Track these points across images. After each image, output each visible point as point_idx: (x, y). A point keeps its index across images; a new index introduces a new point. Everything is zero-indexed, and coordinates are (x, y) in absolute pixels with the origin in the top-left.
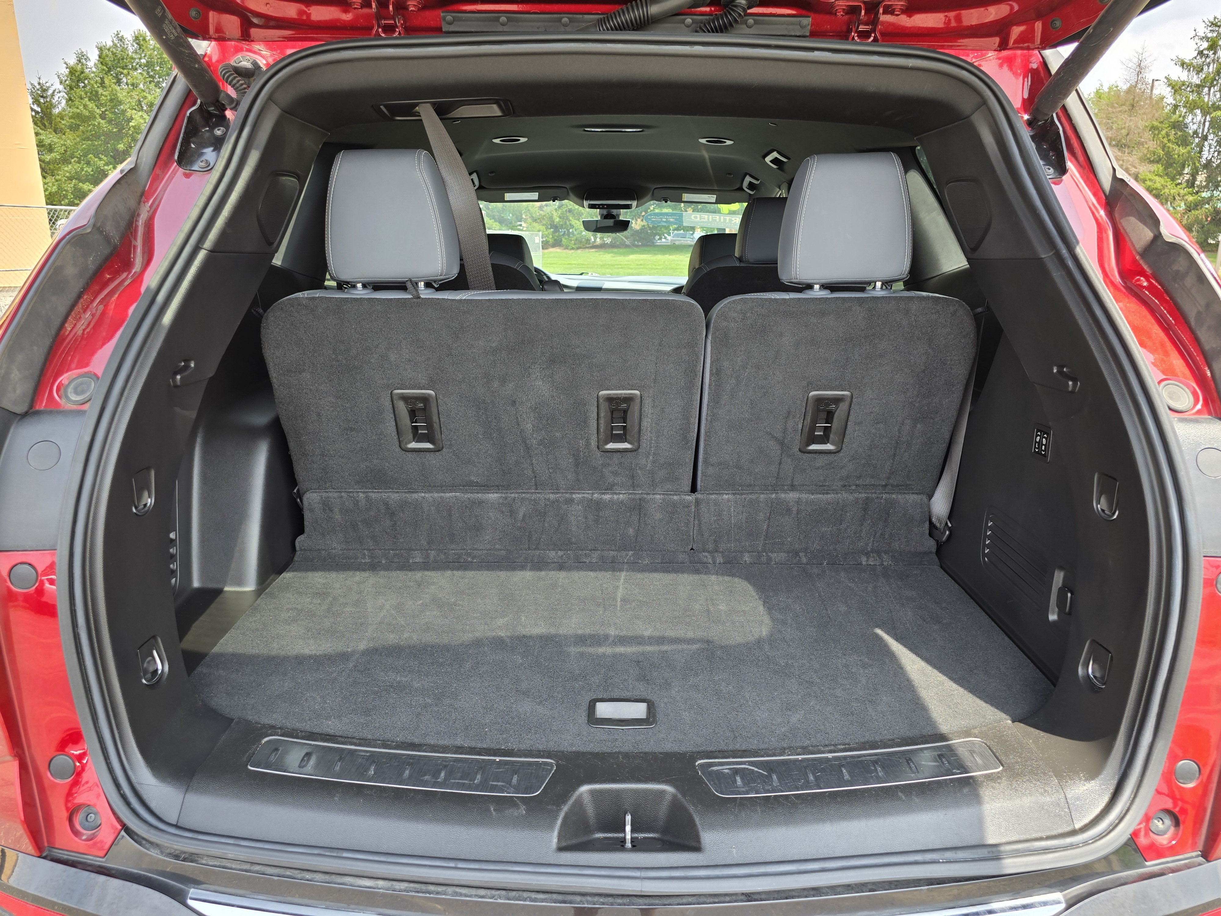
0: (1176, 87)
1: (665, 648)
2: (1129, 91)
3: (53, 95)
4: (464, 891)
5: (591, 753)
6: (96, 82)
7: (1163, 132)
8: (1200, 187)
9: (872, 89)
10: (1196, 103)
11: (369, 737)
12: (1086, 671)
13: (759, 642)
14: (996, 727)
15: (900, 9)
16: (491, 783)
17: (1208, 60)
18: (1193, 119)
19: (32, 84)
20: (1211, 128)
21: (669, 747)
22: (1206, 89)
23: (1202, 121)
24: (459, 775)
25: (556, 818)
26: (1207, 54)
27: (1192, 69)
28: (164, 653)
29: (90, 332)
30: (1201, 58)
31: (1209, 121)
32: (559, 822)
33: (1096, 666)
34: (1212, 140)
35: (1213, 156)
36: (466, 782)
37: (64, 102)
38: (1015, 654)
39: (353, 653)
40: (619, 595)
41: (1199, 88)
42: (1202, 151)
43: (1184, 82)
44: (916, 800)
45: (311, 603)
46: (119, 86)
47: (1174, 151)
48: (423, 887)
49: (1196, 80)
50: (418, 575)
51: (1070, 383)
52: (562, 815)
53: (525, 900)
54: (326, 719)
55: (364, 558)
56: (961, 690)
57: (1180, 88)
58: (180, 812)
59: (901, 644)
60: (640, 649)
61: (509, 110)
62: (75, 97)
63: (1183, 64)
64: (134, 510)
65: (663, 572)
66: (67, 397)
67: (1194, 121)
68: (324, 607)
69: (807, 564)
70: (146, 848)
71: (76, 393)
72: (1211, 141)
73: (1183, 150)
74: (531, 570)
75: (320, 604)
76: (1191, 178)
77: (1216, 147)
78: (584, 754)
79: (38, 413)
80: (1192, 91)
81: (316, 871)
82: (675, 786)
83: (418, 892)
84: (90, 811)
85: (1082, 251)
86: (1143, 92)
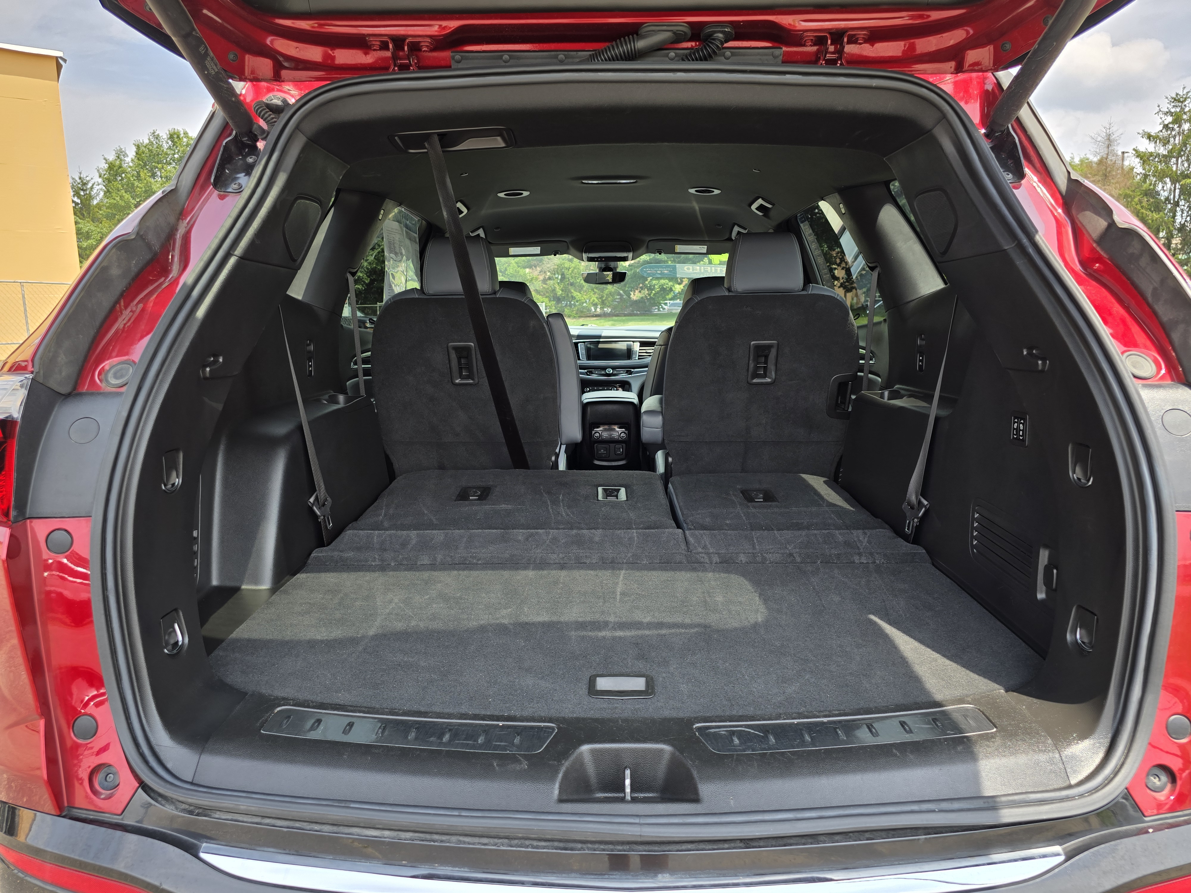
0: (1144, 158)
1: (663, 632)
2: (1101, 162)
3: (92, 188)
4: (467, 839)
5: (591, 719)
6: (133, 176)
7: (1136, 199)
8: (1176, 249)
9: (840, 108)
10: (1165, 172)
11: (377, 706)
12: (1073, 637)
13: (755, 626)
14: (989, 695)
15: (863, 38)
16: (494, 743)
17: (1173, 133)
18: (1163, 187)
19: (73, 179)
20: (1182, 194)
21: (667, 713)
22: (1174, 160)
23: (1173, 189)
24: (464, 736)
25: (557, 772)
26: (1173, 128)
27: (1158, 141)
28: (184, 626)
29: (130, 325)
30: (1167, 131)
31: (1179, 189)
32: (560, 775)
33: (1083, 631)
34: (1184, 205)
35: (1186, 221)
36: (470, 742)
37: (102, 194)
38: (1007, 635)
39: (363, 637)
40: (619, 590)
41: (1166, 158)
42: (1175, 216)
43: (1152, 153)
44: (911, 757)
45: (323, 599)
46: (154, 179)
47: (1148, 217)
48: (428, 836)
49: (1162, 151)
50: (426, 575)
51: (1040, 362)
52: (563, 769)
53: (527, 847)
54: (336, 692)
55: (375, 561)
56: (954, 665)
57: (1148, 159)
58: (196, 771)
59: (894, 628)
60: (640, 632)
61: (512, 141)
62: (113, 190)
63: (1149, 137)
64: (163, 488)
65: (662, 570)
66: (107, 381)
67: (1165, 188)
68: (336, 601)
69: (801, 563)
70: (161, 804)
71: (116, 377)
72: (1182, 207)
73: (1156, 216)
74: (533, 569)
75: (331, 599)
76: (1166, 241)
77: (1188, 212)
78: (584, 719)
79: (80, 395)
80: (1160, 162)
81: (324, 824)
82: (672, 745)
83: (423, 840)
84: (109, 772)
85: (1041, 238)
86: (1115, 163)
